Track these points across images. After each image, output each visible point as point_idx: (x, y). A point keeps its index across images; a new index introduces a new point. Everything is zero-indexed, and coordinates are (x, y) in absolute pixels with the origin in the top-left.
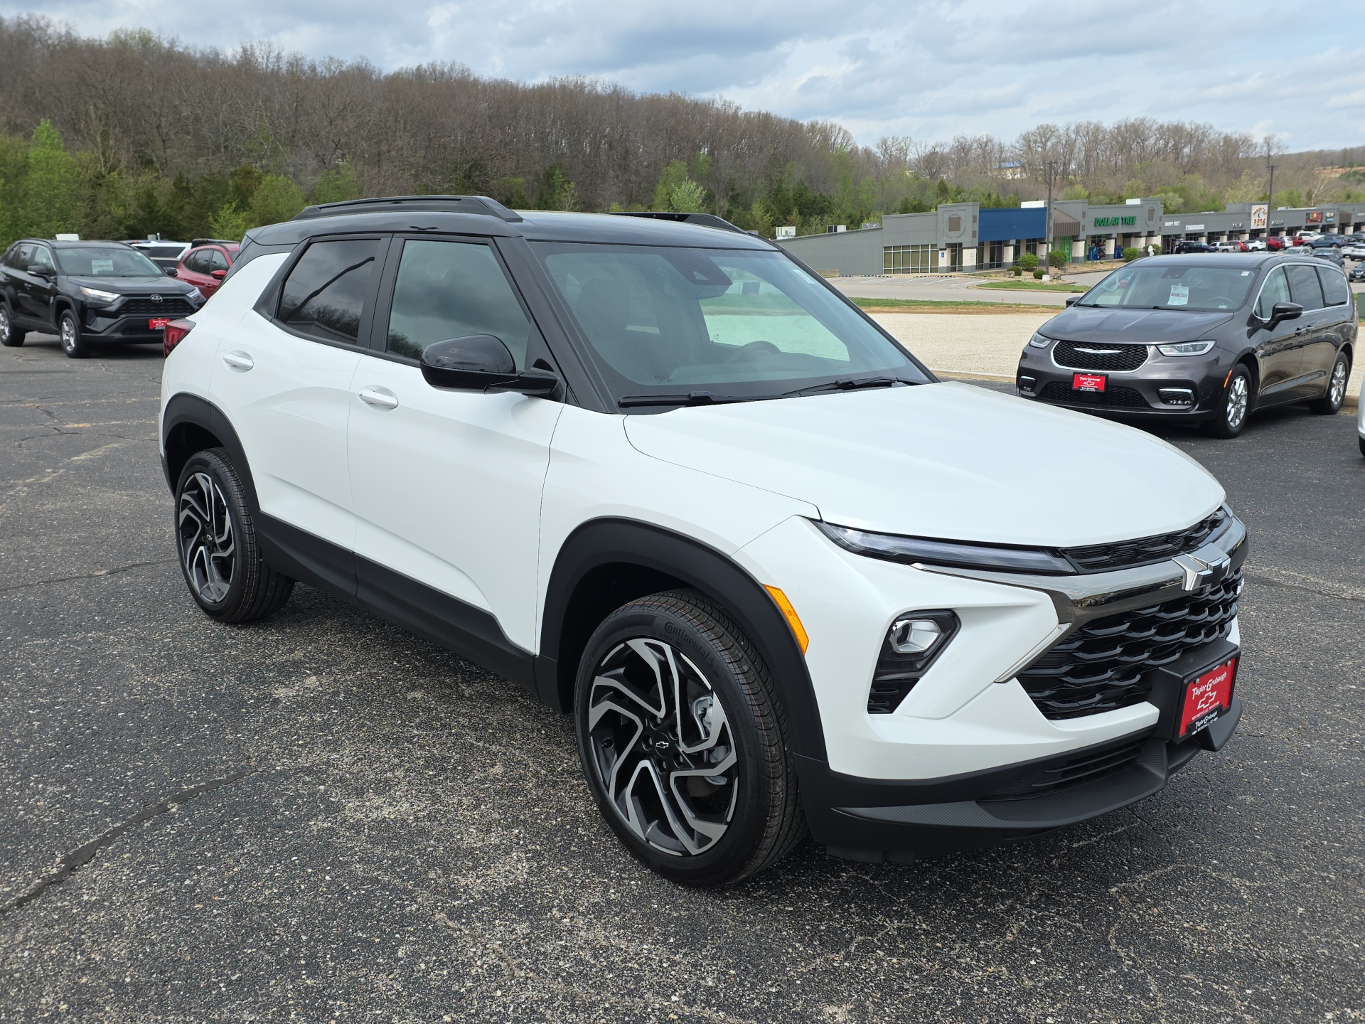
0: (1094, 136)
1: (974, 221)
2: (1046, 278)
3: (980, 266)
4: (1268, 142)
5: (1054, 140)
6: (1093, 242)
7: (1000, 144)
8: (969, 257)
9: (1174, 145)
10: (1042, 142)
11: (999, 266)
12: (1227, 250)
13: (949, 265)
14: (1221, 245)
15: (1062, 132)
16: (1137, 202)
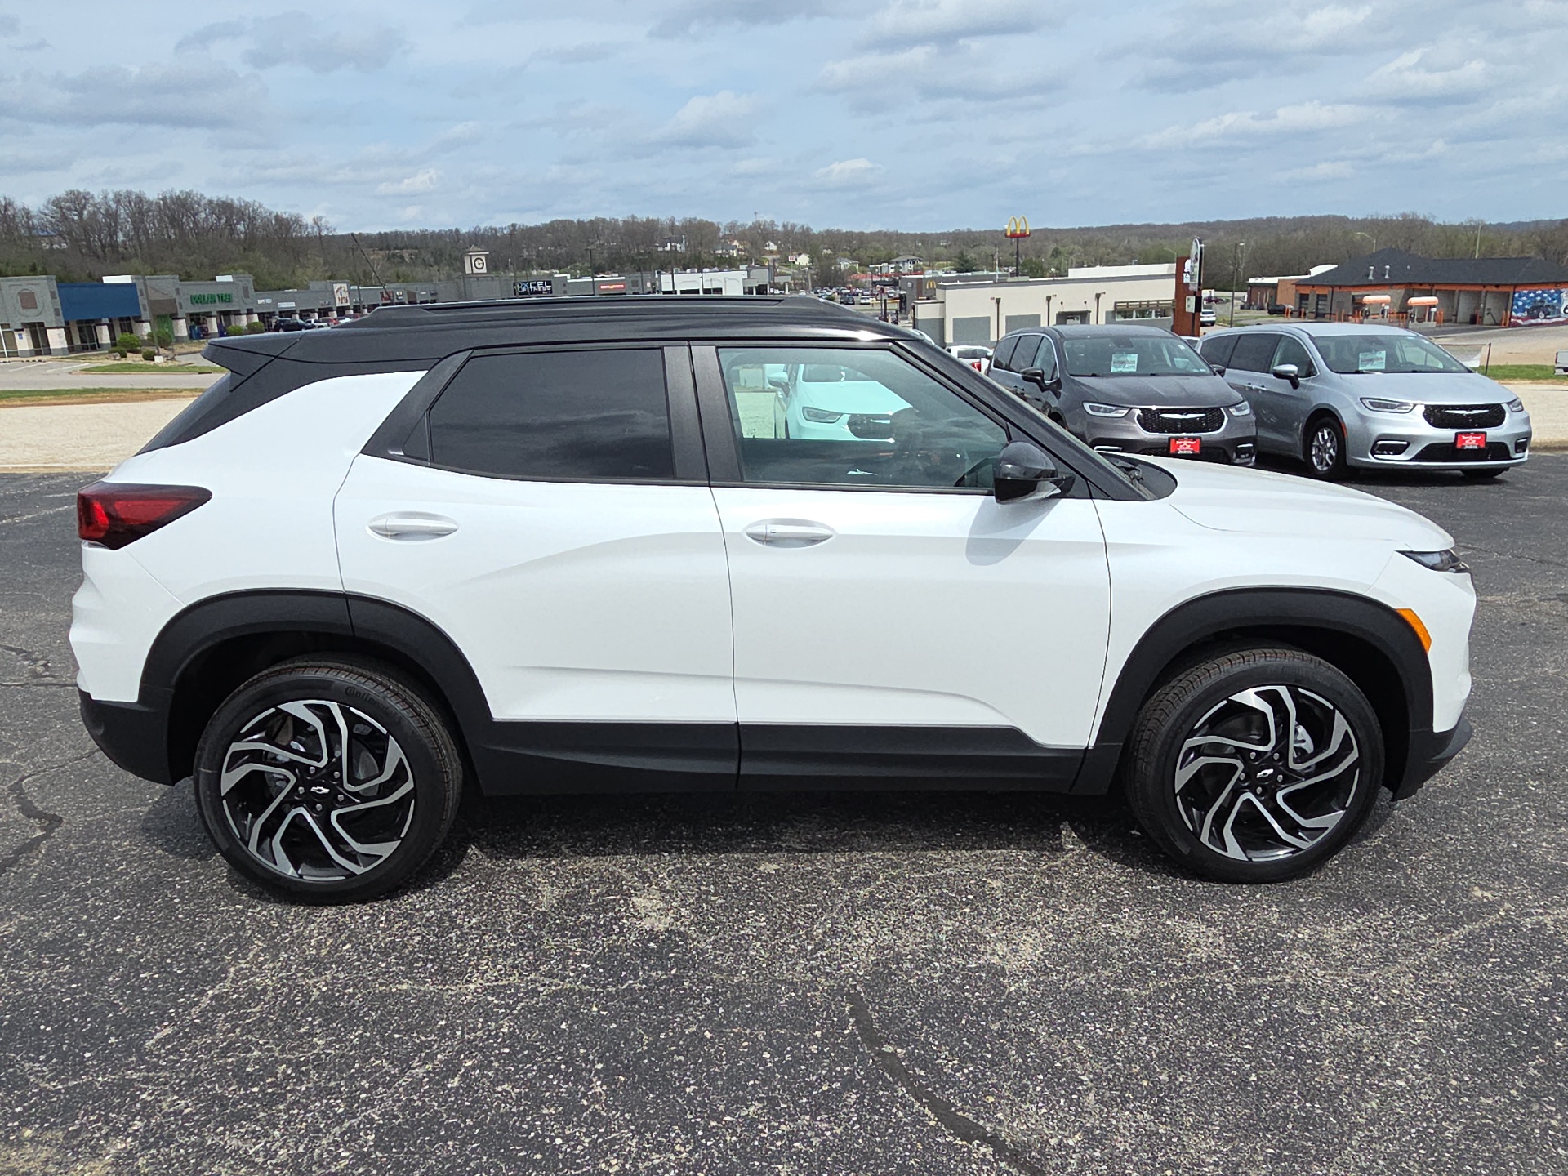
0: (139, 207)
1: (53, 296)
2: (158, 360)
3: (72, 349)
4: (316, 222)
5: (90, 208)
6: (192, 320)
7: (24, 209)
8: (56, 338)
9: (226, 222)
10: (76, 210)
11: (93, 348)
12: (322, 327)
13: (32, 348)
14: (315, 322)
15: (98, 199)
16: (229, 278)
